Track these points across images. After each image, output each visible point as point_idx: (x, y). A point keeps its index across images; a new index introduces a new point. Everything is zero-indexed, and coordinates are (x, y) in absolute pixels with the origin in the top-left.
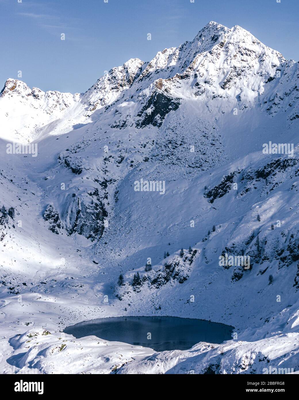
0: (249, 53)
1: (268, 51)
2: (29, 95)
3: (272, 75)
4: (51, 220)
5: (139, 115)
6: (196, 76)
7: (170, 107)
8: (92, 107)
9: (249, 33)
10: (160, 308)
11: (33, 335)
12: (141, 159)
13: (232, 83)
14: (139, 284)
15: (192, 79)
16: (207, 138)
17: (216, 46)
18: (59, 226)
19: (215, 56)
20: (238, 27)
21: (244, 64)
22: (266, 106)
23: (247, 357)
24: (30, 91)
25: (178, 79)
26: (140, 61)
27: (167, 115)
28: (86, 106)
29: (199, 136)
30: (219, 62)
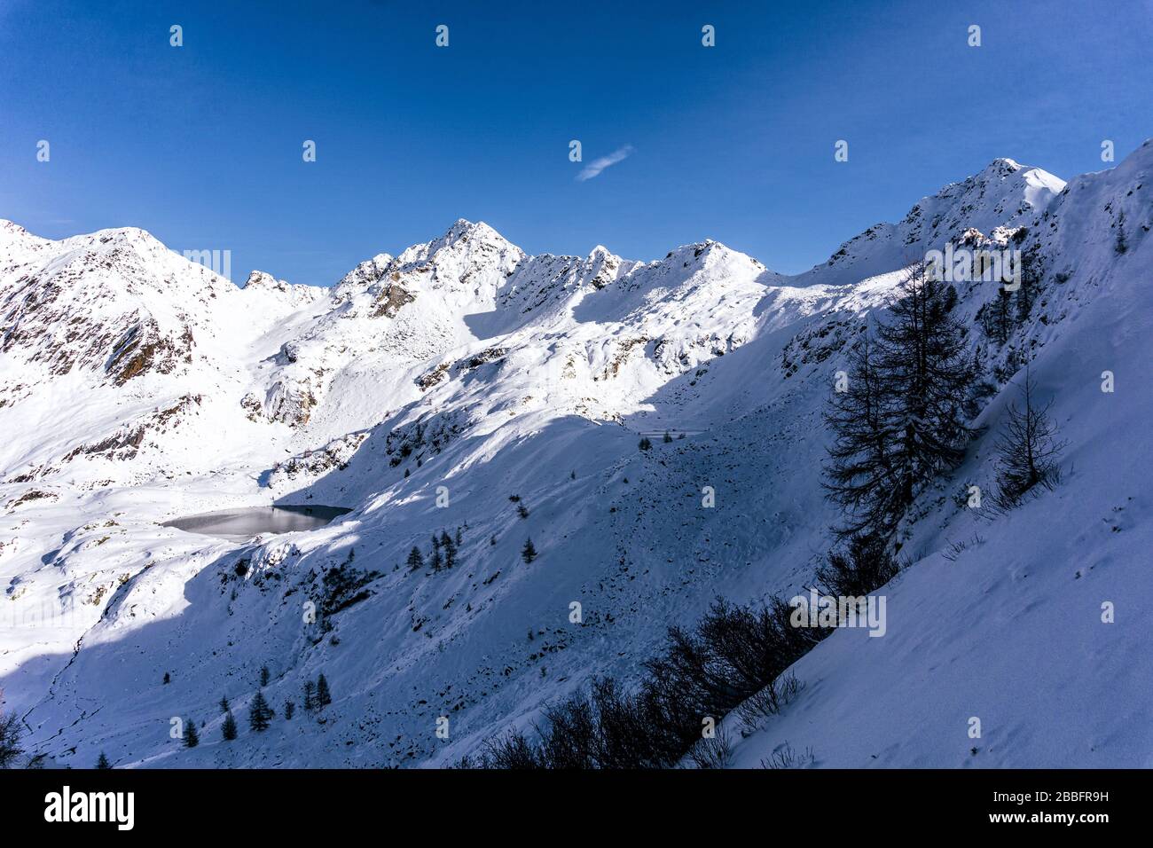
0: (490, 248)
1: (510, 247)
2: (275, 287)
3: (511, 271)
4: (250, 408)
5: (372, 307)
6: (435, 270)
7: (406, 299)
8: (338, 301)
9: (492, 229)
10: (311, 497)
11: (90, 526)
12: (366, 349)
13: (472, 276)
14: (295, 471)
15: (432, 273)
16: (439, 330)
17: (459, 241)
18: (259, 414)
19: (456, 251)
20: (482, 223)
21: (485, 259)
22: (503, 300)
23: (279, 551)
24: (276, 284)
25: (417, 273)
26: (389, 256)
27: (402, 307)
28: (332, 300)
29: (430, 327)
30: (460, 257)
